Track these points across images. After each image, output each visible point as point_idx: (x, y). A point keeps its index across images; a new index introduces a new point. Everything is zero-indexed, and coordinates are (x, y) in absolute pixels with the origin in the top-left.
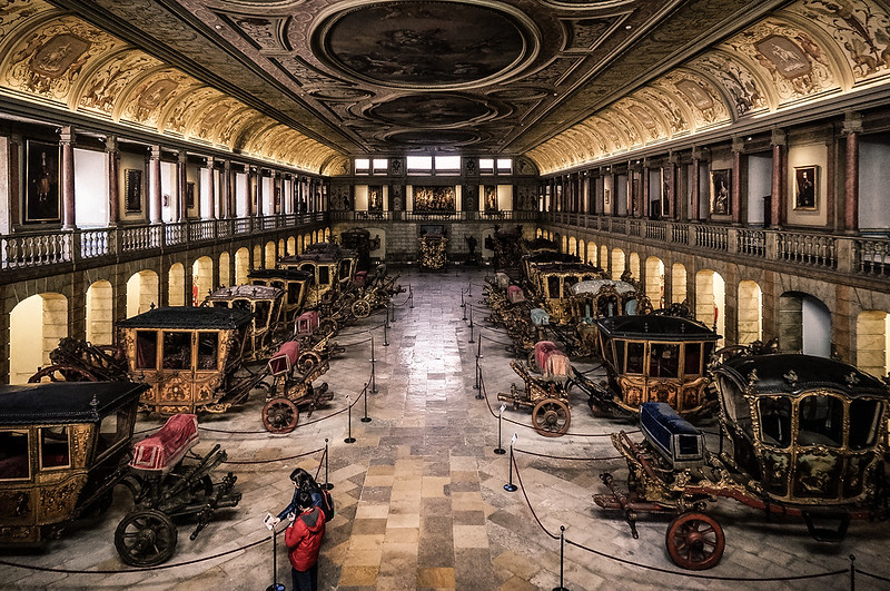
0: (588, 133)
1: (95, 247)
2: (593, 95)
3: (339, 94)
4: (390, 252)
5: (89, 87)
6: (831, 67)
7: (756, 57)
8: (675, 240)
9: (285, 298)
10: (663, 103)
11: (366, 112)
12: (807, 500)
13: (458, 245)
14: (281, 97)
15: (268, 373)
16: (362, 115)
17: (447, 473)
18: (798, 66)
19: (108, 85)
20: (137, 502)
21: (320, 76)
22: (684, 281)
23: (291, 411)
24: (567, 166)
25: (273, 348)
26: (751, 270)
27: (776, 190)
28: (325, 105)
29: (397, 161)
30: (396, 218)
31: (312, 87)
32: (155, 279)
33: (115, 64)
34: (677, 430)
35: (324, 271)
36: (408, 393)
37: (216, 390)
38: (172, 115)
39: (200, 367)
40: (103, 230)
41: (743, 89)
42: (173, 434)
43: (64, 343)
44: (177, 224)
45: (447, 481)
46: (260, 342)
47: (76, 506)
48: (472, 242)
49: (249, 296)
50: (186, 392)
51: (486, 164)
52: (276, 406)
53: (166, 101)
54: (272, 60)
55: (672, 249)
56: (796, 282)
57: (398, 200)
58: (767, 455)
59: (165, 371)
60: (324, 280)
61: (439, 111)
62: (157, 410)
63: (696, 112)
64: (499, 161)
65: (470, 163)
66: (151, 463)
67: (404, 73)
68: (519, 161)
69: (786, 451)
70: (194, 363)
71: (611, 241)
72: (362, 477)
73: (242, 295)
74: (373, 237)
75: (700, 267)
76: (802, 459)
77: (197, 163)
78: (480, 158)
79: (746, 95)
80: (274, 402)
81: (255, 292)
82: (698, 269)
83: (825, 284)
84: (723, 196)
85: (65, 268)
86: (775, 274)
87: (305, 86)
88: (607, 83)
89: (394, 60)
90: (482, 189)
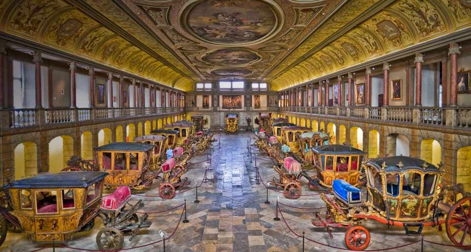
0: (301, 69)
1: (85, 117)
2: (305, 50)
3: (190, 49)
4: (212, 125)
5: (82, 44)
6: (410, 34)
7: (377, 30)
8: (341, 115)
9: (167, 142)
10: (335, 54)
11: (203, 58)
12: (405, 219)
13: (243, 122)
14: (165, 51)
15: (161, 171)
16: (201, 60)
17: (243, 215)
18: (395, 34)
19: (90, 43)
20: (105, 224)
21: (183, 39)
22: (345, 133)
23: (172, 189)
24: (291, 86)
25: (162, 163)
26: (375, 125)
27: (386, 92)
28: (184, 54)
29: (215, 84)
30: (215, 110)
31: (179, 45)
32: (110, 132)
33: (94, 34)
34: (350, 190)
35: (184, 131)
36: (224, 182)
37: (138, 179)
38: (117, 59)
39: (130, 169)
40: (87, 109)
41: (371, 46)
42: (120, 195)
43: (72, 158)
44: (119, 108)
45: (244, 218)
46: (156, 161)
47: (79, 225)
48: (249, 121)
49: (151, 140)
50: (125, 180)
51: (255, 86)
52: (165, 186)
53: (115, 52)
54: (162, 31)
55: (339, 119)
56: (394, 130)
57: (216, 102)
58: (389, 200)
59: (116, 170)
60: (184, 135)
61: (236, 58)
62: (112, 188)
63: (350, 57)
64: (261, 84)
65: (248, 85)
66: (111, 207)
67: (221, 37)
68: (269, 84)
69: (397, 197)
70: (128, 167)
71: (312, 118)
72: (205, 217)
73: (148, 139)
74: (205, 119)
75: (352, 126)
76: (403, 201)
77: (128, 82)
78: (252, 83)
79: (372, 48)
80: (164, 185)
81: (154, 138)
82: (351, 127)
83: (407, 129)
84: (361, 95)
85: (73, 125)
86: (385, 126)
87: (176, 44)
88: (312, 44)
89: (217, 30)
90: (253, 97)
